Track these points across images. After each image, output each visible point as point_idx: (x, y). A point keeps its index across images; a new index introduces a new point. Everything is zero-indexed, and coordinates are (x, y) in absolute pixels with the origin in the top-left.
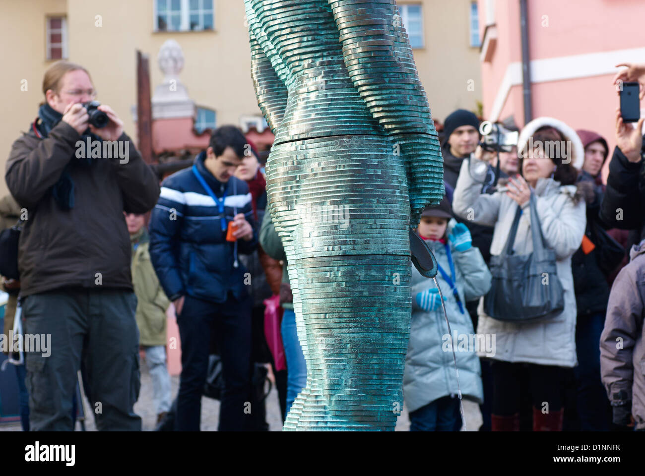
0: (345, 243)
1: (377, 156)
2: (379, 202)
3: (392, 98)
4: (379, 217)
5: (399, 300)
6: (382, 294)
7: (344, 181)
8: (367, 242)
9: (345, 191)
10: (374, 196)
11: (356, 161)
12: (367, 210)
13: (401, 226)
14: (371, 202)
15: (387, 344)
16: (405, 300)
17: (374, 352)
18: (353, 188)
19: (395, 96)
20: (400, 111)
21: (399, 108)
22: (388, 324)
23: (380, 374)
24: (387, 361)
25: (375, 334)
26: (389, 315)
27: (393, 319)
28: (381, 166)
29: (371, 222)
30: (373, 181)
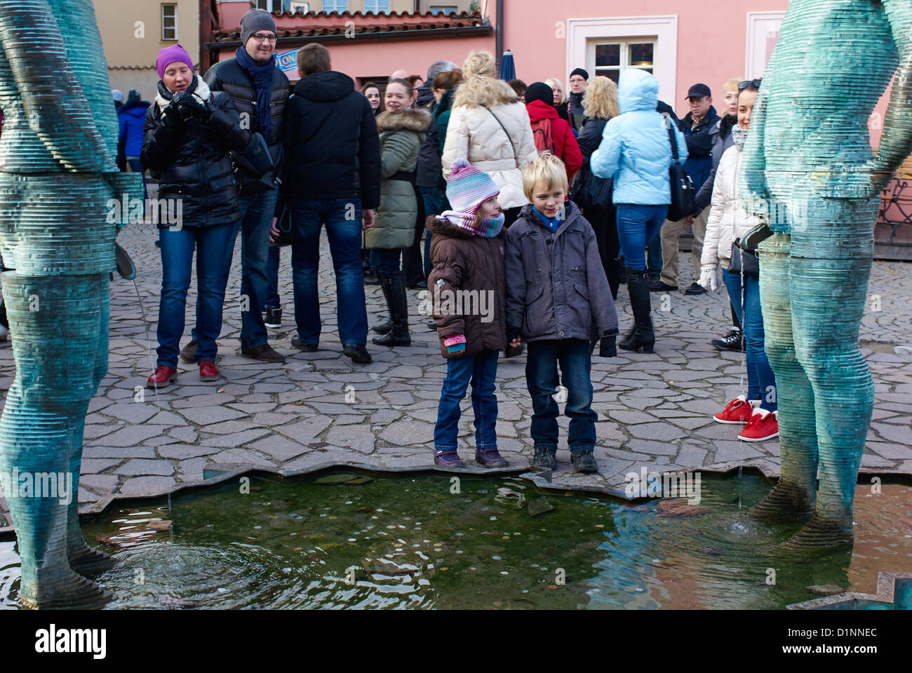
0: (62, 265)
1: (90, 191)
2: (92, 230)
3: (64, 145)
4: (92, 242)
5: (81, 312)
6: (63, 308)
7: (61, 213)
8: (82, 265)
9: (62, 222)
10: (88, 226)
11: (73, 195)
12: (82, 238)
13: (110, 248)
14: (85, 230)
15: (70, 349)
16: (89, 311)
17: (57, 355)
18: (68, 218)
19: (65, 142)
20: (72, 155)
21: (70, 153)
22: (71, 333)
23: (65, 373)
24: (71, 362)
25: (58, 341)
26: (72, 325)
27: (75, 328)
28: (94, 199)
29: (85, 247)
30: (87, 212)
